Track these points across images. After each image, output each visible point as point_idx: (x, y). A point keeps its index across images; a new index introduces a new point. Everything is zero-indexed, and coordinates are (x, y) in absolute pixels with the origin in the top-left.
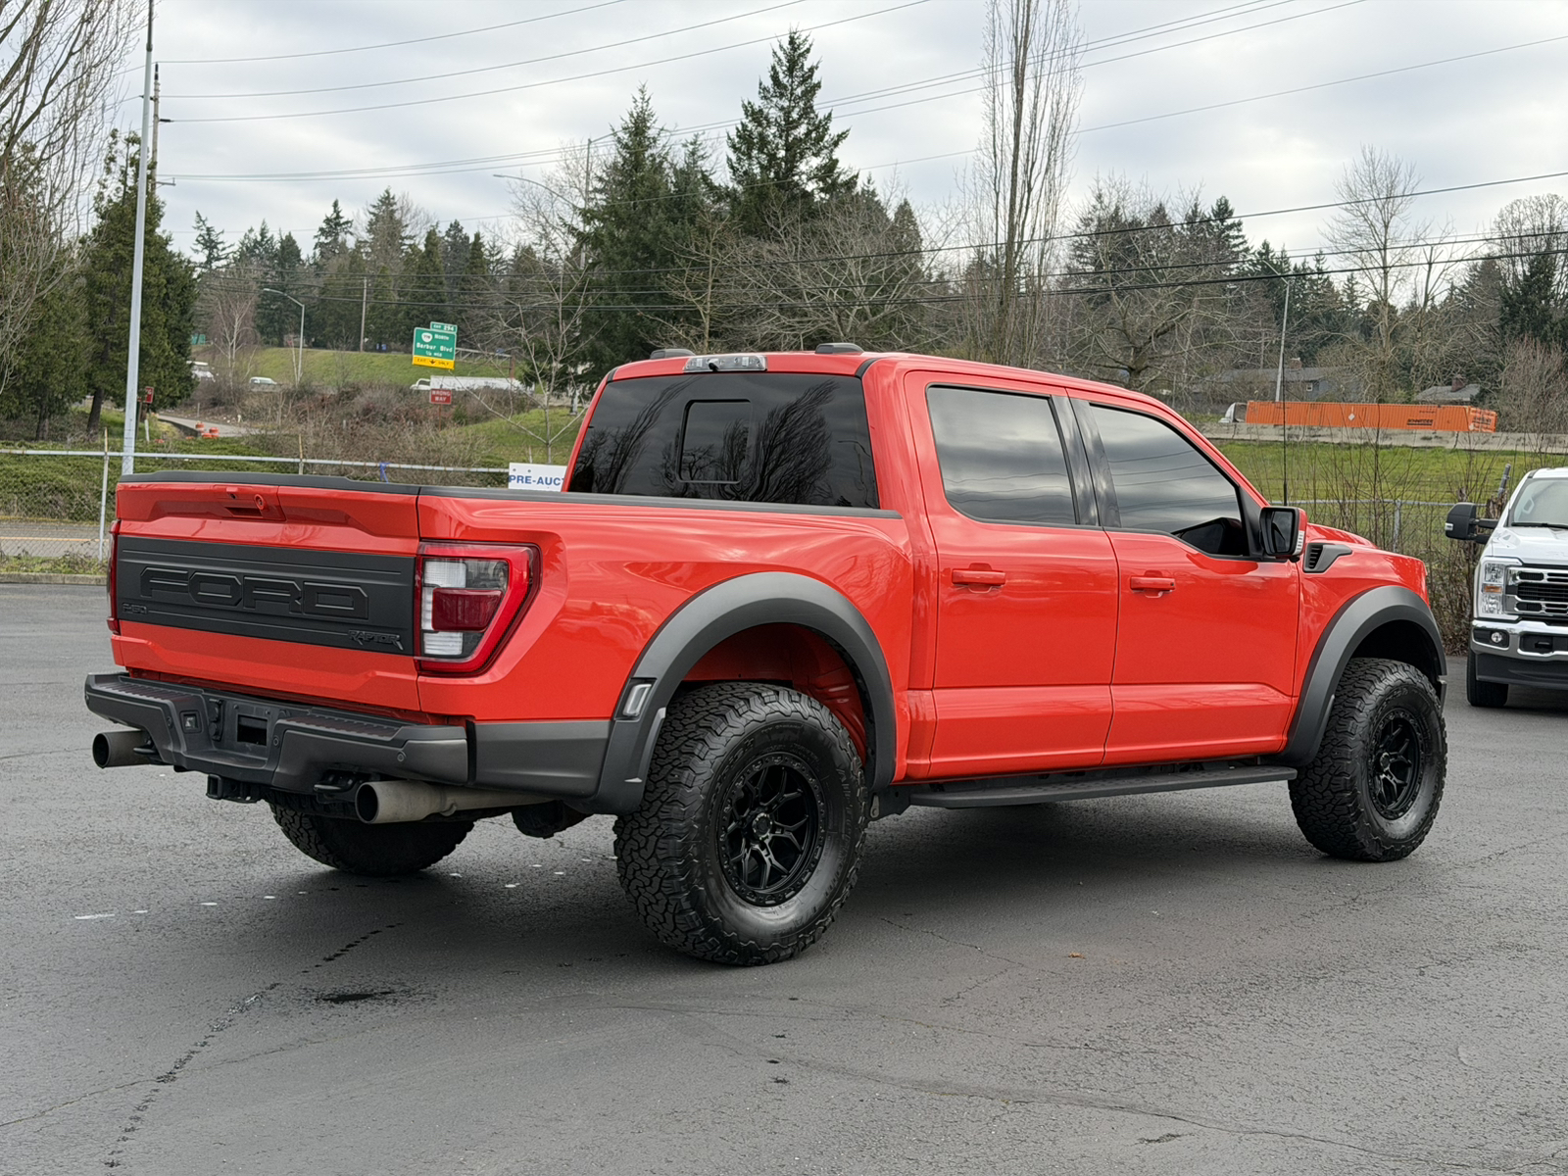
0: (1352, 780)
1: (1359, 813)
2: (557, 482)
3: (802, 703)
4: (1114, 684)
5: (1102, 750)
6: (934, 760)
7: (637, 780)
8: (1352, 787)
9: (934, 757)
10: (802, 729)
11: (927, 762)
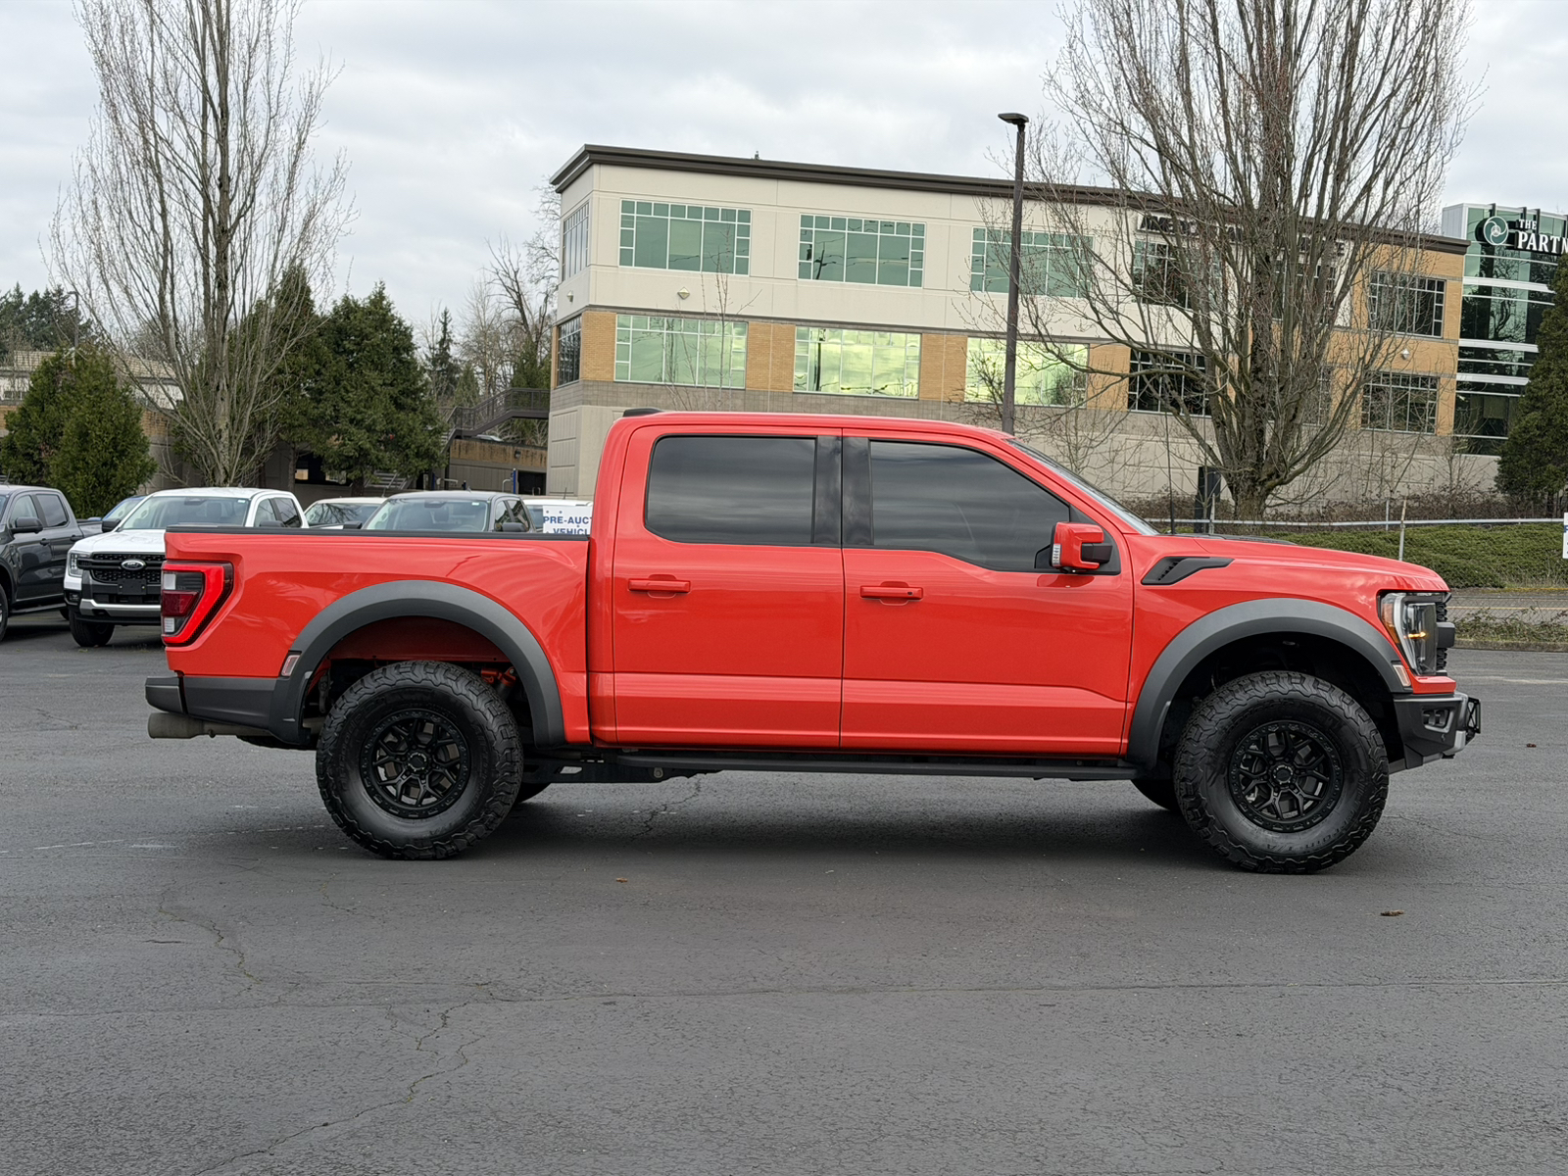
0: (1194, 786)
1: (1207, 820)
2: (586, 520)
3: (437, 675)
4: (846, 679)
5: (837, 734)
6: (618, 729)
7: (293, 720)
8: (1196, 791)
9: (620, 726)
10: (433, 693)
11: (613, 729)
